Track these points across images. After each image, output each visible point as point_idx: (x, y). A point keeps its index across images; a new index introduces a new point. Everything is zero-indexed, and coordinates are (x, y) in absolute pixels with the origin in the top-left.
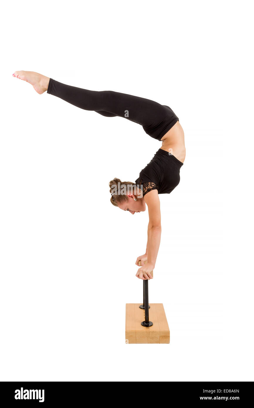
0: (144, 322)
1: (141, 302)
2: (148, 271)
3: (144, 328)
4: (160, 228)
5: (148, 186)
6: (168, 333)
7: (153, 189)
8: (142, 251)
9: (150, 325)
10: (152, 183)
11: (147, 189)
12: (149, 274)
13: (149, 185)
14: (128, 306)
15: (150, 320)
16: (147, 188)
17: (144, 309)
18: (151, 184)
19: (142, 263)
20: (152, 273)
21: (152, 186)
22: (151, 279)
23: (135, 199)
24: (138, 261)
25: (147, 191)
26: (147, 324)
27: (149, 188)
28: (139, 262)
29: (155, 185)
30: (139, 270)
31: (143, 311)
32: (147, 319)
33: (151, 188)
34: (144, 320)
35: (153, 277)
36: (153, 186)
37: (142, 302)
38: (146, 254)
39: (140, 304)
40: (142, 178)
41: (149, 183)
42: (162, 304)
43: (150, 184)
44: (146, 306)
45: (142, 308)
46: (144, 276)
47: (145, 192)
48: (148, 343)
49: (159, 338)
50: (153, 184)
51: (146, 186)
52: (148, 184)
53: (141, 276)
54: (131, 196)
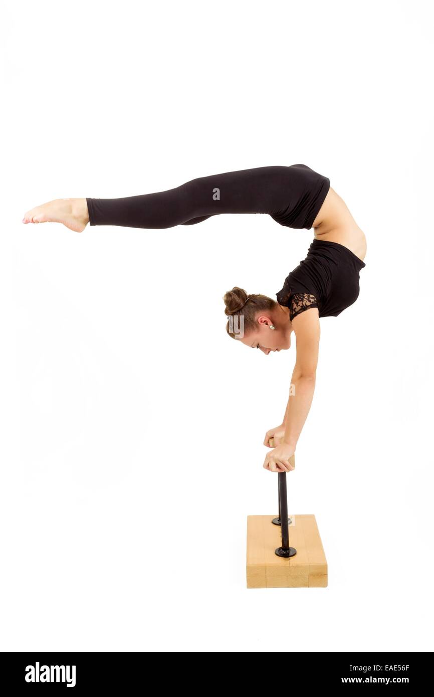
0: (280, 548)
1: (275, 512)
2: (285, 457)
3: (281, 560)
4: (313, 380)
5: (302, 300)
6: (325, 567)
7: (312, 306)
8: (277, 419)
9: (290, 554)
10: (311, 296)
11: (301, 305)
12: (287, 463)
13: (304, 299)
14: (251, 520)
15: (292, 544)
16: (300, 303)
17: (279, 525)
18: (309, 297)
19: (276, 440)
20: (292, 460)
21: (310, 301)
22: (291, 471)
23: (271, 327)
24: (267, 439)
25: (300, 310)
26: (285, 551)
27: (304, 303)
28: (270, 440)
29: (315, 299)
30: (268, 456)
31: (279, 529)
32: (286, 543)
33: (308, 304)
34: (280, 545)
35: (294, 466)
36: (312, 300)
37: (277, 513)
38: (283, 425)
39: (273, 516)
40: (291, 286)
41: (306, 295)
42: (314, 515)
43: (306, 297)
44: (283, 520)
45: (277, 522)
46: (278, 466)
47: (296, 310)
48: (289, 587)
49: (307, 577)
50: (312, 298)
51: (300, 301)
52: (304, 297)
53: (273, 465)
54: (264, 322)
